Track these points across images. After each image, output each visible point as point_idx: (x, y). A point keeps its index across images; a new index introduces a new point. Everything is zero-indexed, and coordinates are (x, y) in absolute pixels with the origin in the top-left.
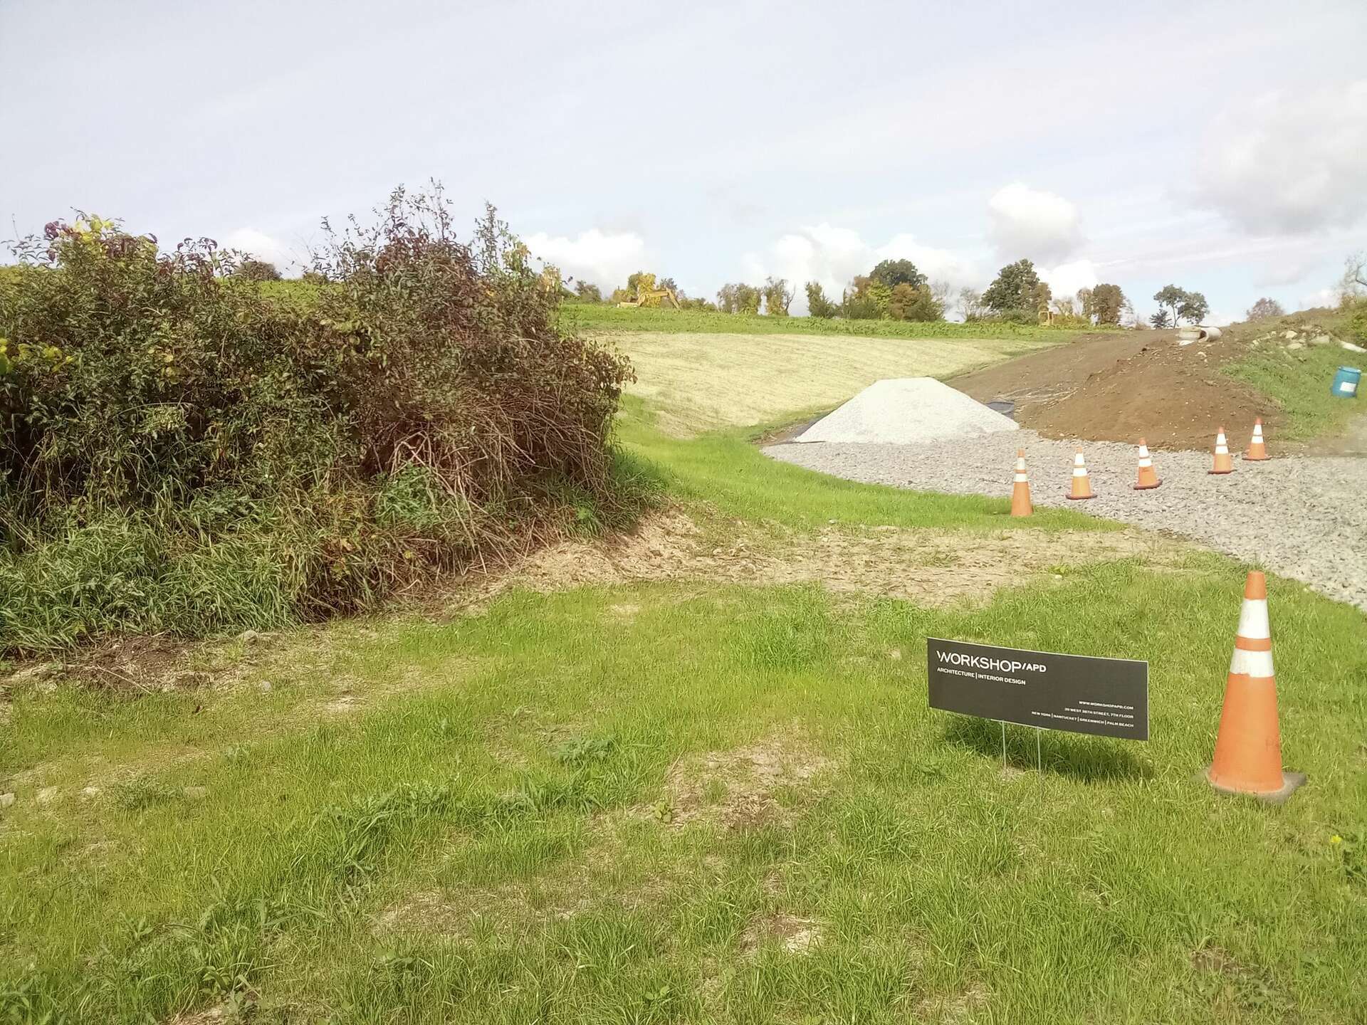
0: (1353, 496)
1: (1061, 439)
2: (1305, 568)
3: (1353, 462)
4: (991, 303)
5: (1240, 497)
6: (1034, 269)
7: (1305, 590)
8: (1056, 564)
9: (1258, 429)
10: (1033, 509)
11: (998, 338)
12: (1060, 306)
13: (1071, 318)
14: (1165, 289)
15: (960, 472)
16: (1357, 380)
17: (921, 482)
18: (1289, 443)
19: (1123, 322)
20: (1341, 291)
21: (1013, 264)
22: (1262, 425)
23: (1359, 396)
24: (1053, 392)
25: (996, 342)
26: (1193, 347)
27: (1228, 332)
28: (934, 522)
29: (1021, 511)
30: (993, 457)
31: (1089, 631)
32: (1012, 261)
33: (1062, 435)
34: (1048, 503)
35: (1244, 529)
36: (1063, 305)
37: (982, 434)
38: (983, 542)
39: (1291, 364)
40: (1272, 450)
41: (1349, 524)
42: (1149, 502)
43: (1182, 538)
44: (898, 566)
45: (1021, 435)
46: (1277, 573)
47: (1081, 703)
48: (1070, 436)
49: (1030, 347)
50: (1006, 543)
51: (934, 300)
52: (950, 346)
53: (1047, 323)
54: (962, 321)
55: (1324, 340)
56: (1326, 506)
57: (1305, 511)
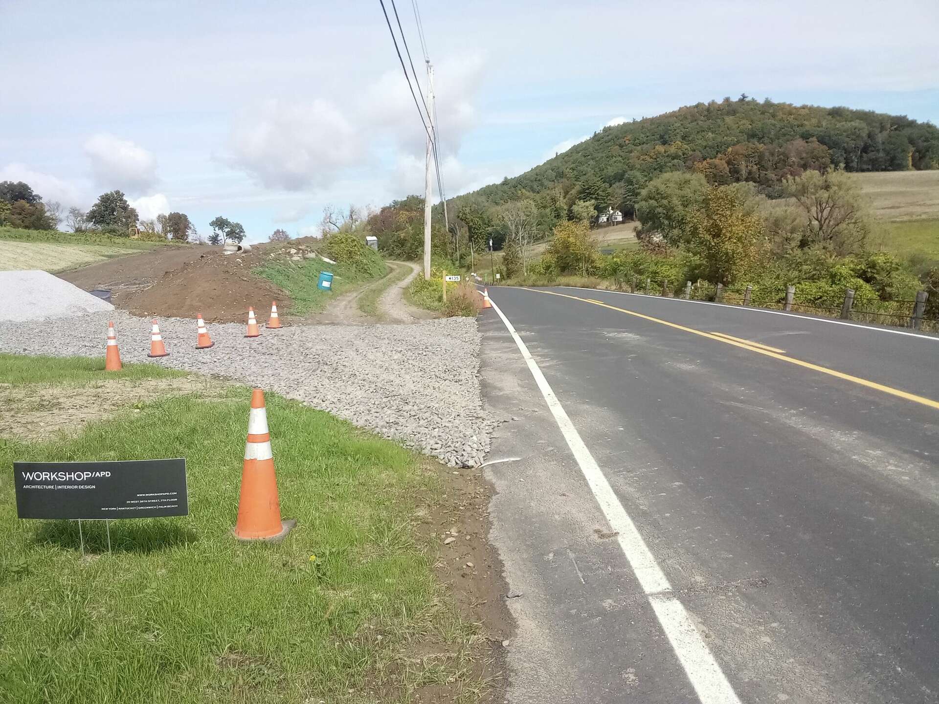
0: (329, 348)
1: (145, 316)
2: (301, 392)
3: (330, 328)
4: (94, 220)
5: (263, 351)
6: (125, 198)
7: (300, 405)
8: (135, 402)
9: (274, 308)
10: (122, 365)
11: (98, 244)
12: (145, 225)
13: (153, 234)
14: (217, 219)
15: (67, 341)
16: (331, 280)
17: (35, 349)
18: (293, 317)
19: (190, 239)
20: (322, 228)
21: (109, 193)
22: (277, 306)
23: (333, 290)
24: (139, 284)
25: (97, 248)
26: (234, 255)
27: (255, 248)
28: (42, 378)
29: (113, 367)
30: (94, 330)
31: (156, 446)
32: (108, 190)
33: (146, 313)
34: (134, 361)
35: (266, 371)
36: (148, 225)
37: (86, 314)
38: (81, 390)
39: (294, 269)
40: (284, 322)
41: (327, 364)
42: (205, 357)
43: (226, 379)
44: (7, 413)
45: (116, 314)
46: (284, 397)
47: (138, 495)
48: (152, 314)
49: (123, 252)
50: (100, 390)
51: (48, 214)
52: (60, 249)
53: (136, 237)
54: (71, 231)
55: (312, 255)
56: (314, 354)
57: (302, 357)
